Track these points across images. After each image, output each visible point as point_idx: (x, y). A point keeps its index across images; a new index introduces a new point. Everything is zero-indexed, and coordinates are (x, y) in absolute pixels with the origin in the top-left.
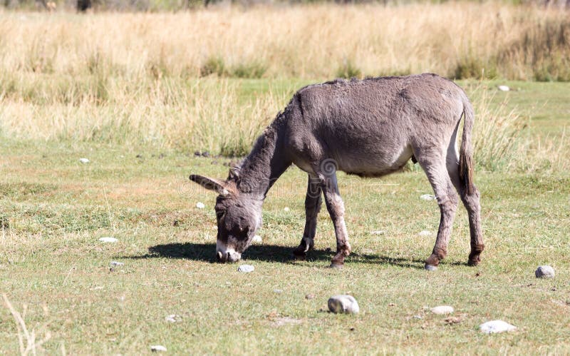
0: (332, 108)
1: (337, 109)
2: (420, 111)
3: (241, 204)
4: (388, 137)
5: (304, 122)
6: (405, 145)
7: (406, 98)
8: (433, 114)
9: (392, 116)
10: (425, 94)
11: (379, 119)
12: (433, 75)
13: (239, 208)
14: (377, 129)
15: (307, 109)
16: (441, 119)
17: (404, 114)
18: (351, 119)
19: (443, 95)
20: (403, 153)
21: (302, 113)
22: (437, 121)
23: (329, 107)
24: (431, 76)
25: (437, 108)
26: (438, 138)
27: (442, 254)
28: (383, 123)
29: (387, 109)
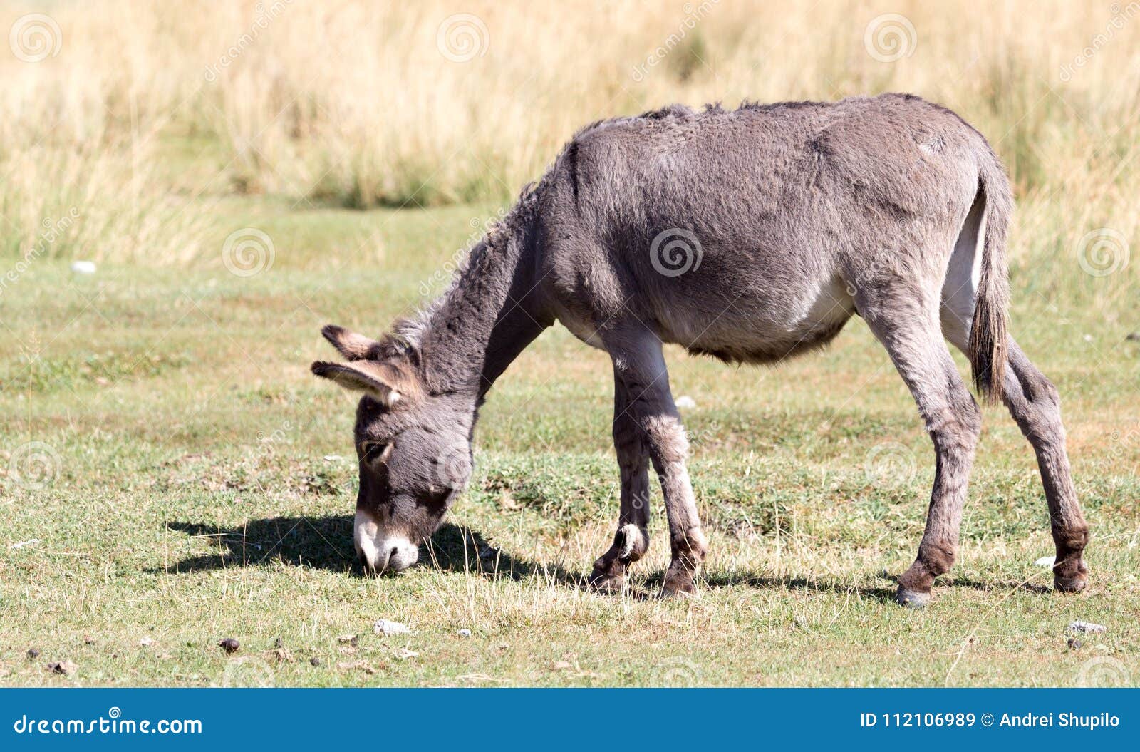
0: (646, 181)
1: (658, 181)
2: (859, 187)
3: (431, 425)
4: (775, 254)
5: (579, 214)
6: (826, 276)
7: (825, 153)
8: (894, 197)
9: (788, 200)
10: (875, 143)
11: (756, 208)
12: (908, 97)
13: (426, 435)
14: (749, 234)
15: (589, 182)
16: (913, 208)
17: (819, 194)
18: (688, 206)
19: (925, 149)
20: (819, 297)
21: (576, 192)
22: (901, 213)
23: (640, 177)
24: (901, 100)
25: (904, 178)
26: (909, 260)
27: (941, 561)
28: (764, 217)
29: (778, 182)
